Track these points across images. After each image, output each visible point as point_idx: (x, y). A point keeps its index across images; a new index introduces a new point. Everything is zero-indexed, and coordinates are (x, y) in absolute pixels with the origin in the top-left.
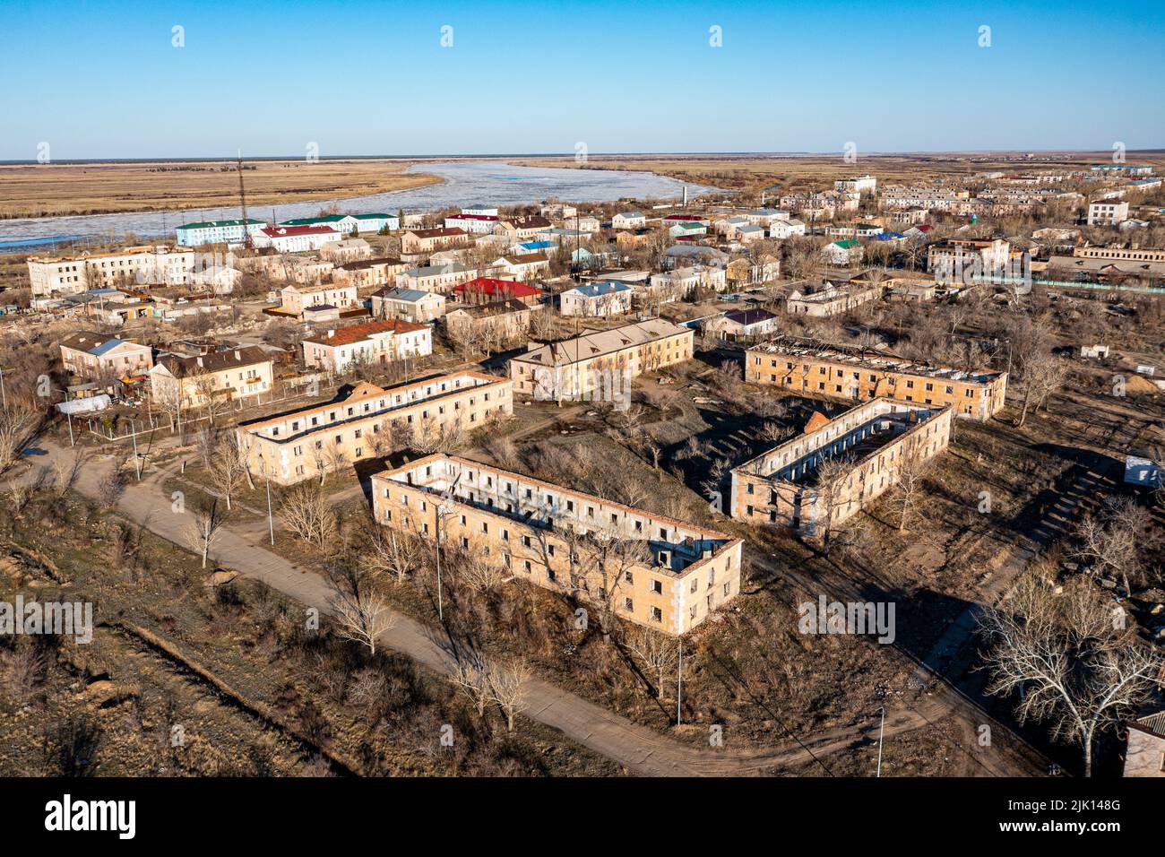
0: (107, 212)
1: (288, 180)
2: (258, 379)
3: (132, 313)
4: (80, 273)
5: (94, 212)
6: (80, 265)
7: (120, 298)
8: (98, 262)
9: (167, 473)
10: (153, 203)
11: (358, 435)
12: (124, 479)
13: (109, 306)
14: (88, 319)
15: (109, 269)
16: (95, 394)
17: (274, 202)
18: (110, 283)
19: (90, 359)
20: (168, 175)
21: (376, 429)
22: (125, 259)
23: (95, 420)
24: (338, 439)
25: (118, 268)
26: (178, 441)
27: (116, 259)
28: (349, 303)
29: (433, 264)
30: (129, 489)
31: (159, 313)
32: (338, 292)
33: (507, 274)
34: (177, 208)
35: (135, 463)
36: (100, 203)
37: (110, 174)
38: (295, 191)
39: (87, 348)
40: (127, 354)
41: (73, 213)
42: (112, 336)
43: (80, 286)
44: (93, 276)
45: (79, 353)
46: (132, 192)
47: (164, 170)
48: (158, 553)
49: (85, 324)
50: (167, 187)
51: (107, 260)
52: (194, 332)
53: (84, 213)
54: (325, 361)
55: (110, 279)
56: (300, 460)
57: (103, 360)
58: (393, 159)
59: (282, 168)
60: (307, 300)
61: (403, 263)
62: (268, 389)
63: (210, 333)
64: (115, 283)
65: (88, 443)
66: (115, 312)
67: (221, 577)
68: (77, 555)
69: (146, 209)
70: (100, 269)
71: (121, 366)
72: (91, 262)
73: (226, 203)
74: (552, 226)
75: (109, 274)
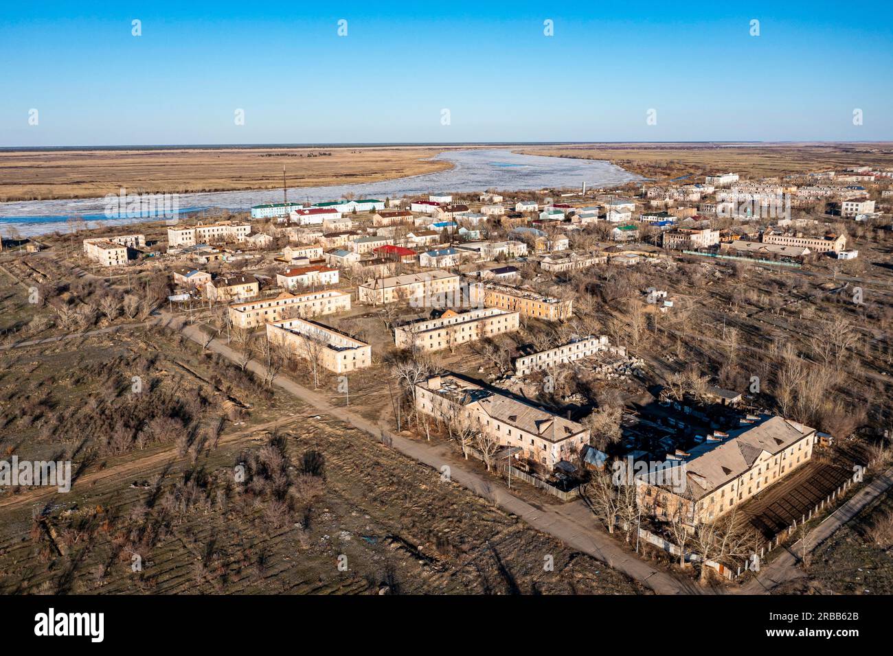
0: (223, 190)
1: (348, 165)
2: (251, 290)
3: (212, 258)
4: (192, 235)
5: (216, 190)
6: (192, 231)
7: (209, 249)
8: (202, 230)
9: (203, 323)
10: (253, 184)
11: (275, 312)
12: (186, 324)
13: (202, 254)
14: (191, 260)
15: (207, 234)
16: (184, 293)
17: (328, 184)
18: (207, 240)
19: (185, 279)
20: (272, 160)
21: (283, 310)
22: (215, 228)
23: (182, 304)
24: (266, 313)
25: (211, 233)
26: (210, 312)
27: (211, 229)
28: (318, 256)
29: (378, 234)
30: (188, 327)
31: (225, 258)
32: (312, 250)
33: (412, 242)
34: (266, 188)
35: (192, 318)
36: (220, 183)
37: (234, 158)
38: (346, 175)
39: (184, 274)
40: (201, 277)
41: (204, 191)
42: (195, 269)
43: (192, 242)
44: (199, 237)
45: (181, 276)
46: (243, 174)
47: (270, 155)
48: (191, 345)
49: (189, 263)
50: (266, 170)
51: (206, 229)
52: (237, 269)
53: (210, 191)
54: (285, 284)
55: (207, 239)
56: (249, 320)
57: (190, 279)
58: (431, 146)
59: (349, 154)
60: (296, 254)
61: (357, 234)
62: (255, 295)
63: (244, 269)
64: (210, 241)
65: (177, 312)
66: (204, 257)
67: (208, 352)
68: (164, 344)
69: (247, 189)
70: (202, 233)
71: (198, 282)
72: (198, 230)
73: (297, 184)
74: (469, 211)
75: (207, 236)
